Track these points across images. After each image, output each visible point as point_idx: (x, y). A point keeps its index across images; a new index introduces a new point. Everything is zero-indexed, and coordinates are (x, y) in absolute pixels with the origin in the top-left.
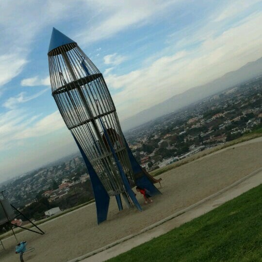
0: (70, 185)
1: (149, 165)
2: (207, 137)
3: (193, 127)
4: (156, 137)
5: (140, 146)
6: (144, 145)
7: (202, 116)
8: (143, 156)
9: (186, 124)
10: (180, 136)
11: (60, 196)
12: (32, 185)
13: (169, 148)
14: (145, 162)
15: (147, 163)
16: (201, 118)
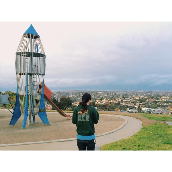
0: (107, 101)
1: (138, 107)
2: (167, 106)
3: (163, 100)
4: (146, 98)
5: (138, 98)
6: (140, 99)
7: (169, 97)
8: (138, 102)
9: (160, 98)
10: (156, 101)
11: (101, 104)
12: (95, 96)
13: (149, 104)
14: (137, 105)
15: (138, 106)
16: (168, 98)
